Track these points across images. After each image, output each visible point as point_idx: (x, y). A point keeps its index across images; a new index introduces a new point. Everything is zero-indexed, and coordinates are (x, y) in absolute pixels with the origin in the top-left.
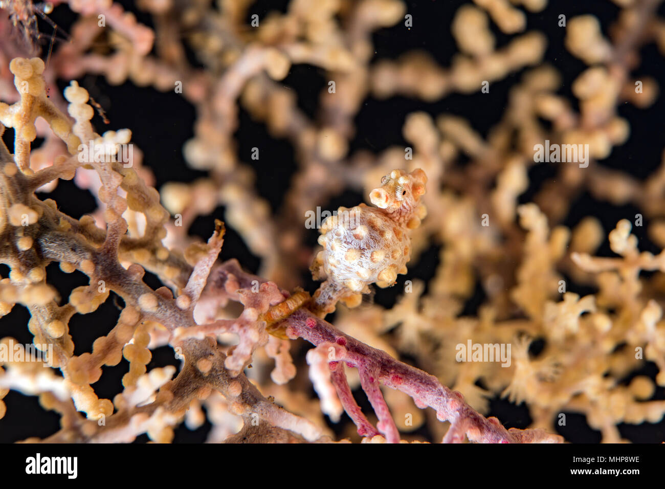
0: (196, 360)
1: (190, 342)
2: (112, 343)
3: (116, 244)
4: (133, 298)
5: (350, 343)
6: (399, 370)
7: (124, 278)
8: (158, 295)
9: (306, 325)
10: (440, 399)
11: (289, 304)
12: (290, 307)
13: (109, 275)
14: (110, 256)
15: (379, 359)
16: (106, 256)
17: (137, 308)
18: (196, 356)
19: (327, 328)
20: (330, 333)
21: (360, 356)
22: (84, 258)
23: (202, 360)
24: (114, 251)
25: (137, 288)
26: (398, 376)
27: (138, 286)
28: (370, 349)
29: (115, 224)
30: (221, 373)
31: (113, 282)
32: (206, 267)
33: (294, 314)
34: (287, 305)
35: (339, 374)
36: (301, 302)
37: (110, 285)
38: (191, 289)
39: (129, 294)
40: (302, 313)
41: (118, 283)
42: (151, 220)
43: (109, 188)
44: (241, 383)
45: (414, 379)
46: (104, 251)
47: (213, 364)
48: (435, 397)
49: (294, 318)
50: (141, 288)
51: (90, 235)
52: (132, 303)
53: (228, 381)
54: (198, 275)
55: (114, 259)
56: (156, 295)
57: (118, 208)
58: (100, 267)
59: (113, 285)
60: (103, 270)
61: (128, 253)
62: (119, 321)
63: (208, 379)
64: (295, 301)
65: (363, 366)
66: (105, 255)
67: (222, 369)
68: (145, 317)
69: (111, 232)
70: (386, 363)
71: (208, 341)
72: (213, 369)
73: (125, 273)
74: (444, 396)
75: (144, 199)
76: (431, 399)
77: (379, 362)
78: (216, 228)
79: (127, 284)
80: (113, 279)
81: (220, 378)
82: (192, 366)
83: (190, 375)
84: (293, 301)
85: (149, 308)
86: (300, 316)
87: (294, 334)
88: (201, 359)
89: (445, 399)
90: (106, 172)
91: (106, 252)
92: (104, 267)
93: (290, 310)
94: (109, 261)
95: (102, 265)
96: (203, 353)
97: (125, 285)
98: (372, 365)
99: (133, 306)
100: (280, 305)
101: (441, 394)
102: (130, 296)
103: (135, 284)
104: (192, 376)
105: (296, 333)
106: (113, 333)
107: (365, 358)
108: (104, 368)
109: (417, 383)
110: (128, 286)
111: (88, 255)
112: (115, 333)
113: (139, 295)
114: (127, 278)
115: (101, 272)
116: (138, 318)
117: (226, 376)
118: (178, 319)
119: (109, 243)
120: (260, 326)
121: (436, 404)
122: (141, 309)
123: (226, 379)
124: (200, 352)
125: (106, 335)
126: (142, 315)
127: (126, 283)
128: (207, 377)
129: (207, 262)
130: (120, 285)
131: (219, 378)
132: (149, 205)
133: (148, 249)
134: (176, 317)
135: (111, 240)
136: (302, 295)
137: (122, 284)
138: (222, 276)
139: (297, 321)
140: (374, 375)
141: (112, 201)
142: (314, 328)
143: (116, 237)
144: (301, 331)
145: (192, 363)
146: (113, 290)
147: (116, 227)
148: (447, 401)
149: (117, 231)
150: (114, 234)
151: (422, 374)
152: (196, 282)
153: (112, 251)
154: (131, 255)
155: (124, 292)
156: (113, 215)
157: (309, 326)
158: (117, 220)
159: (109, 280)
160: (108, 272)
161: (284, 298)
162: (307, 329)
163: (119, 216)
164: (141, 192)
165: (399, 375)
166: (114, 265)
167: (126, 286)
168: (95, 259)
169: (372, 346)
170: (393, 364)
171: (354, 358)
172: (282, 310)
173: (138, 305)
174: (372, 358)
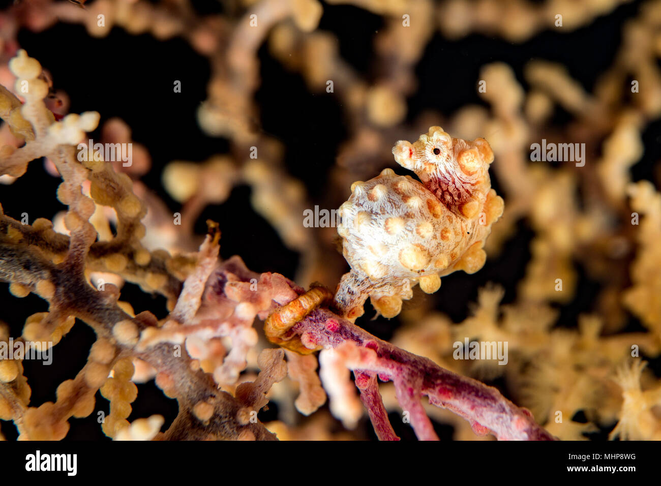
0: (193, 405)
1: (183, 380)
2: (81, 388)
3: (82, 258)
4: (106, 327)
5: (383, 349)
6: (447, 381)
7: (94, 302)
8: (138, 322)
9: (326, 328)
10: (502, 417)
11: (302, 302)
12: (304, 306)
13: (74, 299)
14: (75, 273)
15: (421, 367)
16: (70, 274)
17: (112, 341)
18: (192, 399)
19: (353, 332)
20: (358, 337)
21: (396, 364)
22: (41, 278)
23: (201, 403)
24: (79, 267)
25: (110, 314)
26: (446, 387)
27: (112, 312)
28: (410, 355)
29: (79, 231)
30: (227, 419)
31: (79, 307)
32: (198, 282)
33: (311, 314)
34: (300, 302)
35: (372, 394)
36: (318, 299)
37: (76, 312)
38: (181, 312)
39: (100, 323)
40: (321, 313)
41: (86, 309)
42: (125, 215)
43: (71, 185)
44: (254, 432)
45: (467, 391)
46: (66, 268)
47: (215, 408)
48: (496, 415)
49: (311, 320)
50: (116, 315)
51: (47, 244)
52: (106, 333)
53: (237, 430)
54: (188, 294)
55: (79, 277)
56: (135, 323)
57: (84, 212)
58: (61, 289)
59: (79, 311)
60: (66, 293)
61: (97, 261)
62: (89, 358)
63: (210, 429)
64: (311, 297)
65: (400, 375)
66: (67, 273)
67: (228, 415)
68: (123, 352)
69: (74, 243)
70: (431, 372)
71: (207, 379)
72: (215, 415)
73: (94, 295)
74: (506, 413)
75: (114, 188)
76: (490, 418)
77: (421, 371)
78: (209, 231)
79: (98, 309)
80: (80, 304)
81: (226, 427)
82: (188, 412)
83: (185, 424)
84: (307, 297)
85: (128, 339)
86: (318, 317)
87: (310, 341)
88: (199, 402)
89: (508, 417)
90: (67, 165)
91: (69, 269)
92: (67, 289)
93: (304, 309)
94: (73, 280)
95: (64, 286)
96: (201, 394)
97: (95, 311)
98: (412, 374)
99: (106, 338)
100: (291, 303)
101: (503, 411)
102: (103, 325)
103: (107, 309)
104: (189, 425)
105: (314, 340)
106: (83, 374)
107: (403, 366)
108: (72, 421)
109: (472, 397)
110: (99, 313)
111: (46, 274)
112: (84, 374)
113: (114, 323)
114: (98, 301)
115: (63, 295)
116: (114, 352)
117: (234, 423)
118: (165, 352)
119: (73, 258)
120: (275, 356)
121: (497, 424)
122: (117, 342)
123: (234, 428)
124: (198, 393)
125: (73, 378)
126: (118, 349)
127: (95, 309)
128: (209, 426)
129: (200, 276)
130: (88, 311)
131: (224, 427)
132: (120, 197)
133: (124, 254)
134: (164, 350)
135: (76, 253)
136: (319, 290)
137: (91, 310)
138: (220, 278)
139: (314, 324)
140: (414, 386)
141: (76, 202)
142: (337, 332)
143: (82, 248)
144: (319, 336)
145: (188, 409)
146: (80, 318)
147: (82, 236)
148: (511, 420)
149: (83, 241)
150: (79, 245)
151: (477, 385)
152: (187, 303)
153: (77, 266)
154: (101, 264)
155: (94, 320)
156: (77, 220)
157: (329, 330)
158: (83, 226)
159: (74, 305)
160: (72, 295)
161: (296, 295)
162: (327, 333)
163: (86, 222)
164: (110, 181)
165: (448, 387)
166: (80, 285)
167: (96, 313)
168: (55, 278)
169: (412, 352)
170: (440, 373)
171: (388, 366)
172: (294, 310)
173: (113, 337)
174: (412, 366)
